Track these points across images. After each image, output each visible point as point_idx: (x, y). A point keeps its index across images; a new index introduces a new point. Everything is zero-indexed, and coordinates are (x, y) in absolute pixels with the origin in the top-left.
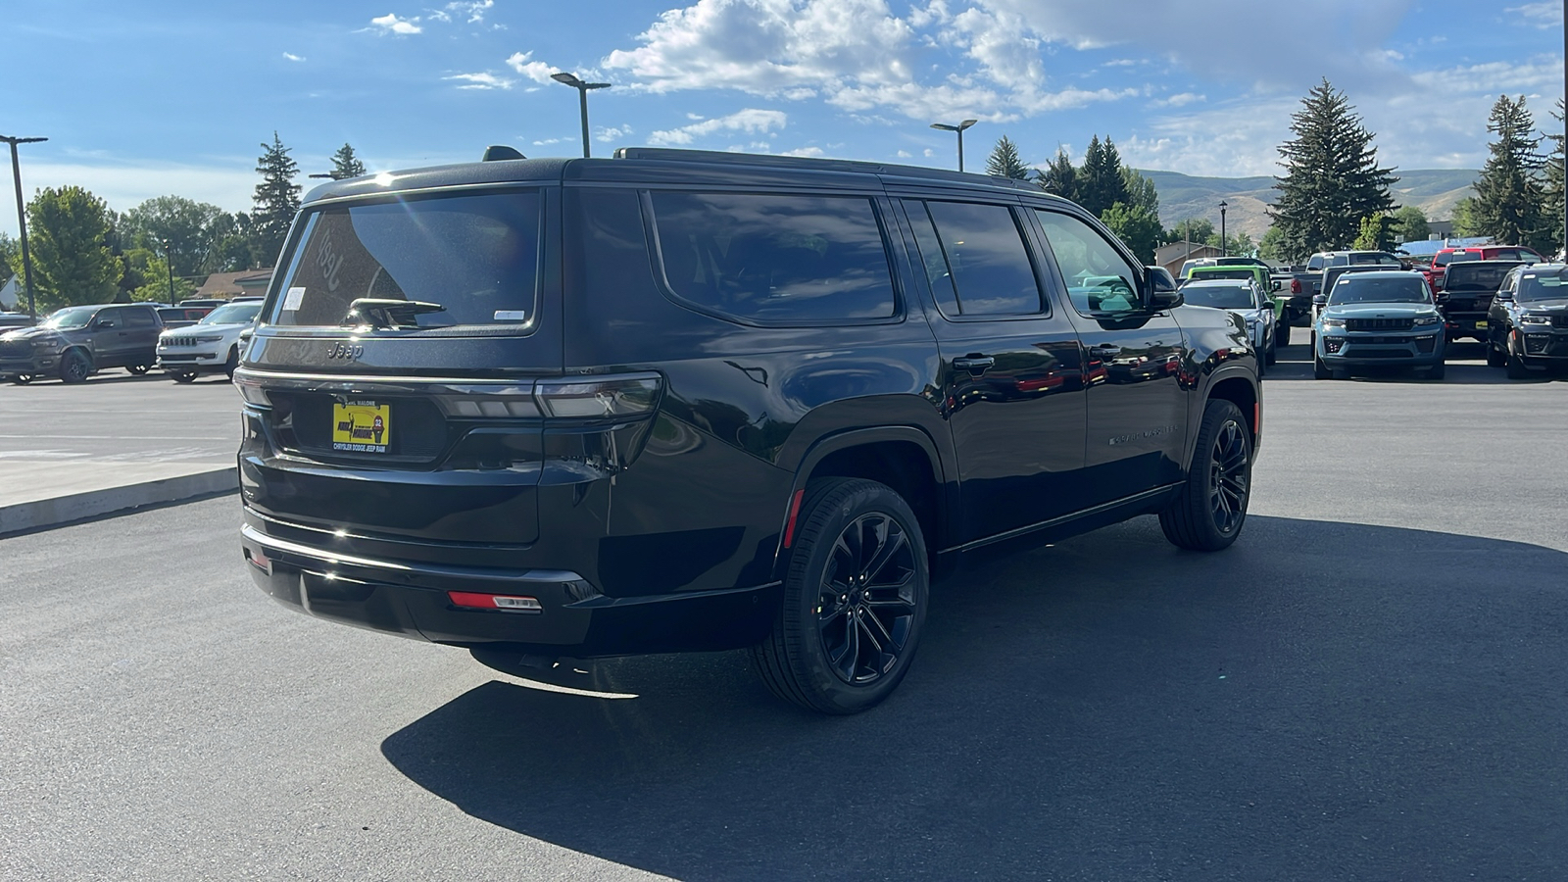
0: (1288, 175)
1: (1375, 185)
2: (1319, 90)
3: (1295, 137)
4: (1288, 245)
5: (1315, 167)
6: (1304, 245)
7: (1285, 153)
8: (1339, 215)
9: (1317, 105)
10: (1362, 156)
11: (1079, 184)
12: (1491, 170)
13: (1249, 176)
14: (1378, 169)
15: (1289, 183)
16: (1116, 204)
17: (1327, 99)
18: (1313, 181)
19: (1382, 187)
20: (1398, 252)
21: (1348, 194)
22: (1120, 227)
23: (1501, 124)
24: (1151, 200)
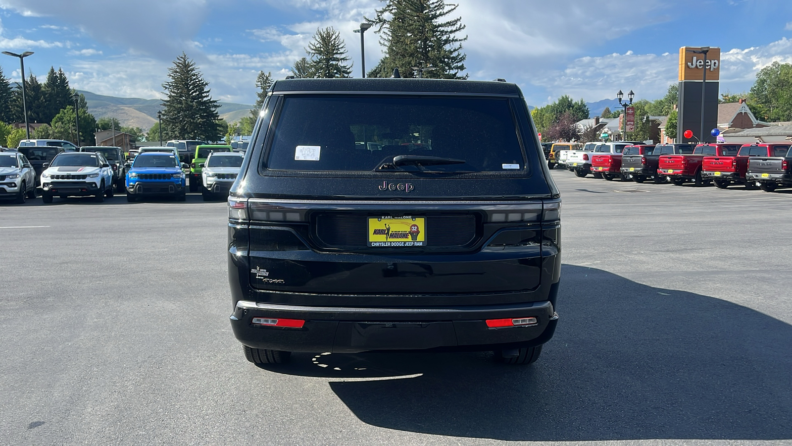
0: (168, 99)
1: (210, 108)
2: (181, 58)
3: (171, 80)
4: (170, 134)
5: (181, 96)
6: (178, 135)
7: (166, 88)
8: (195, 121)
9: (181, 65)
10: (203, 93)
11: (44, 93)
12: (259, 105)
13: (128, 97)
14: (211, 100)
15: (168, 103)
16: (68, 107)
17: (185, 62)
18: (181, 103)
19: (214, 109)
20: (222, 141)
21: (198, 111)
22: (72, 119)
23: (262, 84)
24: (84, 105)
